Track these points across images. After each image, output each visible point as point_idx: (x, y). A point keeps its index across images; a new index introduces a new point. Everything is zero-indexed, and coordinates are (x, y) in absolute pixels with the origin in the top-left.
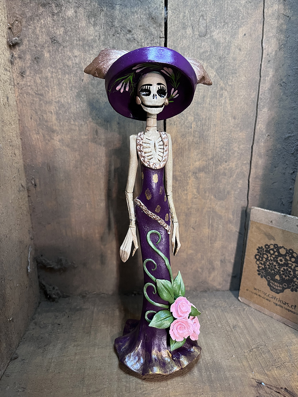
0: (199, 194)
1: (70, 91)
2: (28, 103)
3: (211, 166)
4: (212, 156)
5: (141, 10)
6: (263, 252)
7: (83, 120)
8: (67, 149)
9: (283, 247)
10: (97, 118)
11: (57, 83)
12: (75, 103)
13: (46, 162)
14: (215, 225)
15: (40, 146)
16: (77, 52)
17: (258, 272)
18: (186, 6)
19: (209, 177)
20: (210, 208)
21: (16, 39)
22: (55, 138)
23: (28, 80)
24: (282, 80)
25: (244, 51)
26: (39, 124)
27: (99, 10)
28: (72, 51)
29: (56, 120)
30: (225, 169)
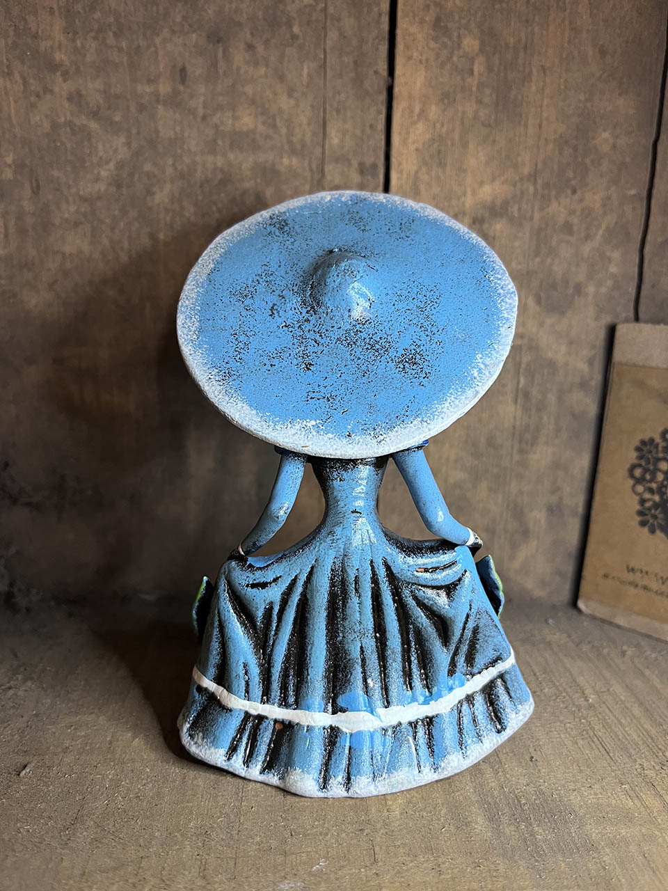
4: (531, 167)
13: (29, 164)
14: (534, 392)
19: (521, 235)
26: (14, 46)
29: (64, 33)
30: (570, 214)
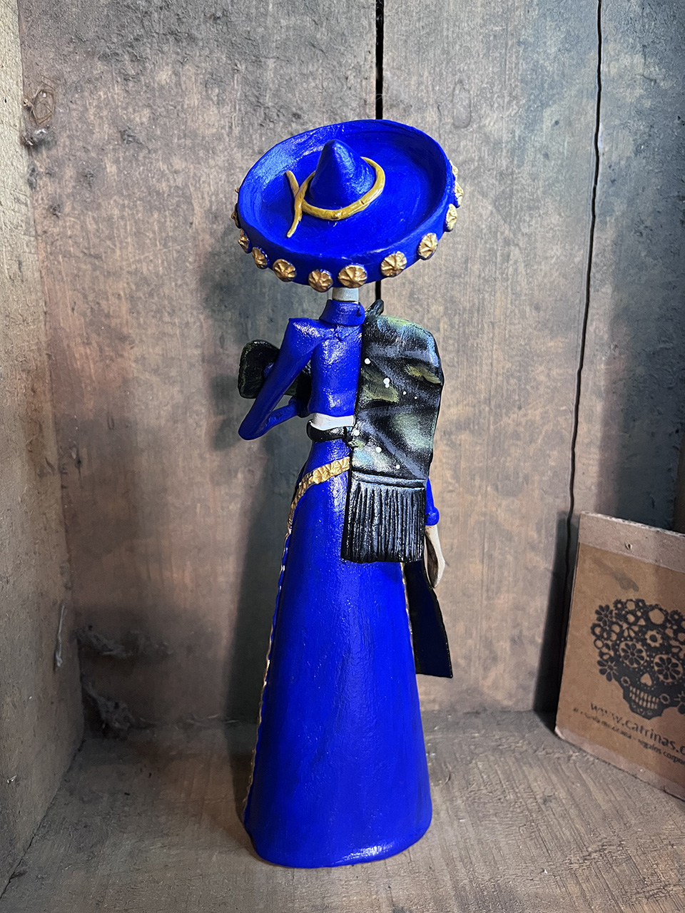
0: (458, 481)
1: (162, 248)
2: (66, 276)
3: (484, 418)
4: (486, 393)
5: (322, 70)
6: (611, 617)
7: (192, 314)
8: (154, 379)
9: (656, 606)
10: (223, 308)
11: (134, 230)
12: (172, 275)
13: (105, 408)
14: (496, 554)
15: (92, 371)
16: (179, 162)
17: (600, 668)
18: (423, 60)
19: (480, 441)
20: (485, 514)
21: (41, 132)
22: (126, 354)
23: (68, 224)
24: (643, 223)
25: (555, 160)
26: (91, 323)
27: (228, 70)
28: (169, 159)
29: (130, 313)
30: (517, 425)
